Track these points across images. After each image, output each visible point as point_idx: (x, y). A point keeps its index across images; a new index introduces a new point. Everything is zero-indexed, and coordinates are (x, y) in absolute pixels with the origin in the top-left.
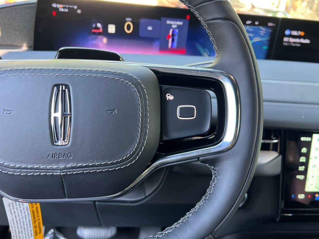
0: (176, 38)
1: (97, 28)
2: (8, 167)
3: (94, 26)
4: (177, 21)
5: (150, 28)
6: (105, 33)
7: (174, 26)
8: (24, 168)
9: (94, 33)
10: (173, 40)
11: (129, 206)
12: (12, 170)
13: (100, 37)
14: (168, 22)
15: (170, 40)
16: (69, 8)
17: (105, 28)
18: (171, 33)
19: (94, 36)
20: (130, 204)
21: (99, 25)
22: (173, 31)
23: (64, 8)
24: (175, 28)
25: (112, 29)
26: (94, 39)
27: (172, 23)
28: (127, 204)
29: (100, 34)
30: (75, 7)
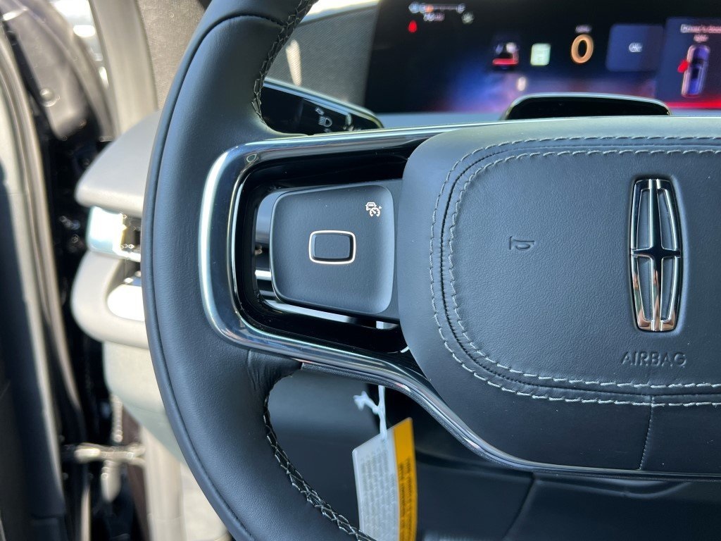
0: (702, 69)
1: (506, 55)
2: (519, 379)
3: (499, 50)
4: (707, 25)
5: (635, 48)
6: (524, 67)
7: (699, 39)
8: (559, 385)
9: (499, 69)
10: (694, 75)
13: (510, 77)
14: (685, 29)
15: (687, 75)
16: (446, 13)
17: (525, 53)
18: (689, 57)
19: (497, 75)
21: (511, 48)
22: (696, 53)
23: (436, 12)
24: (703, 43)
25: (540, 55)
26: (496, 82)
27: (696, 29)
28: (621, 494)
29: (511, 69)
30: (460, 9)
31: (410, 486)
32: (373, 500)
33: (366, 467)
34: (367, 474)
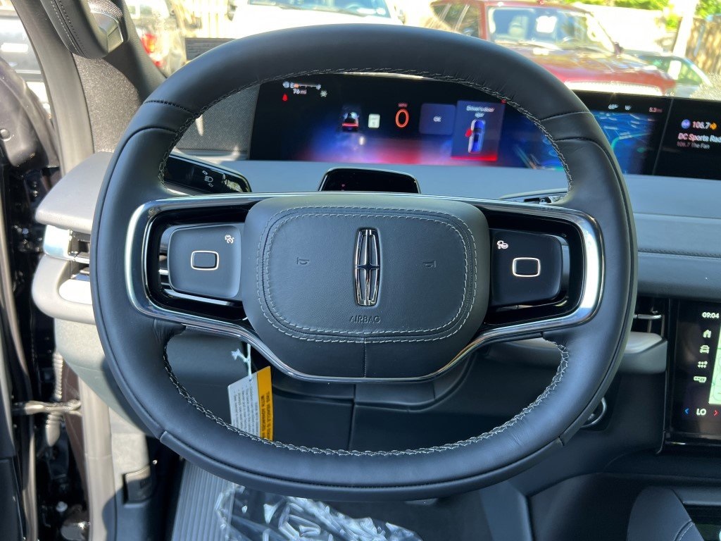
0: (481, 135)
1: (351, 121)
2: (300, 331)
3: (346, 116)
4: (484, 107)
5: (437, 119)
6: (363, 128)
7: (478, 115)
8: (320, 334)
9: (346, 129)
10: (476, 140)
11: (408, 414)
12: (305, 335)
13: (354, 135)
14: (469, 108)
15: (471, 139)
16: (308, 89)
17: (364, 120)
18: (472, 128)
19: (346, 134)
20: (410, 411)
21: (354, 115)
22: (476, 124)
23: (300, 88)
24: (480, 118)
25: (374, 121)
26: (344, 138)
27: (476, 109)
28: (405, 411)
29: (355, 130)
30: (319, 87)
31: (269, 411)
32: (241, 419)
33: (237, 398)
34: (237, 401)
